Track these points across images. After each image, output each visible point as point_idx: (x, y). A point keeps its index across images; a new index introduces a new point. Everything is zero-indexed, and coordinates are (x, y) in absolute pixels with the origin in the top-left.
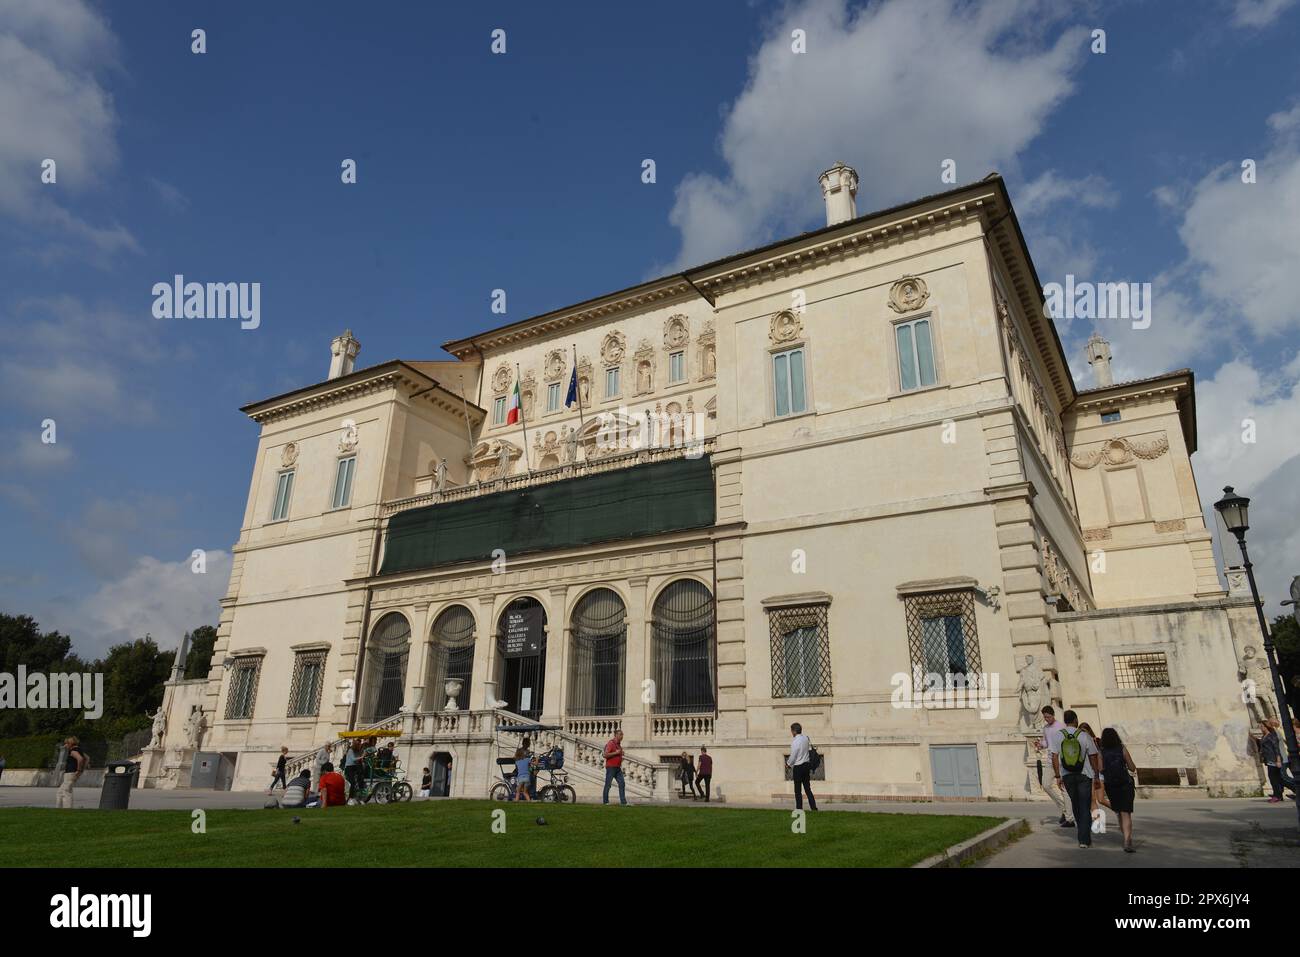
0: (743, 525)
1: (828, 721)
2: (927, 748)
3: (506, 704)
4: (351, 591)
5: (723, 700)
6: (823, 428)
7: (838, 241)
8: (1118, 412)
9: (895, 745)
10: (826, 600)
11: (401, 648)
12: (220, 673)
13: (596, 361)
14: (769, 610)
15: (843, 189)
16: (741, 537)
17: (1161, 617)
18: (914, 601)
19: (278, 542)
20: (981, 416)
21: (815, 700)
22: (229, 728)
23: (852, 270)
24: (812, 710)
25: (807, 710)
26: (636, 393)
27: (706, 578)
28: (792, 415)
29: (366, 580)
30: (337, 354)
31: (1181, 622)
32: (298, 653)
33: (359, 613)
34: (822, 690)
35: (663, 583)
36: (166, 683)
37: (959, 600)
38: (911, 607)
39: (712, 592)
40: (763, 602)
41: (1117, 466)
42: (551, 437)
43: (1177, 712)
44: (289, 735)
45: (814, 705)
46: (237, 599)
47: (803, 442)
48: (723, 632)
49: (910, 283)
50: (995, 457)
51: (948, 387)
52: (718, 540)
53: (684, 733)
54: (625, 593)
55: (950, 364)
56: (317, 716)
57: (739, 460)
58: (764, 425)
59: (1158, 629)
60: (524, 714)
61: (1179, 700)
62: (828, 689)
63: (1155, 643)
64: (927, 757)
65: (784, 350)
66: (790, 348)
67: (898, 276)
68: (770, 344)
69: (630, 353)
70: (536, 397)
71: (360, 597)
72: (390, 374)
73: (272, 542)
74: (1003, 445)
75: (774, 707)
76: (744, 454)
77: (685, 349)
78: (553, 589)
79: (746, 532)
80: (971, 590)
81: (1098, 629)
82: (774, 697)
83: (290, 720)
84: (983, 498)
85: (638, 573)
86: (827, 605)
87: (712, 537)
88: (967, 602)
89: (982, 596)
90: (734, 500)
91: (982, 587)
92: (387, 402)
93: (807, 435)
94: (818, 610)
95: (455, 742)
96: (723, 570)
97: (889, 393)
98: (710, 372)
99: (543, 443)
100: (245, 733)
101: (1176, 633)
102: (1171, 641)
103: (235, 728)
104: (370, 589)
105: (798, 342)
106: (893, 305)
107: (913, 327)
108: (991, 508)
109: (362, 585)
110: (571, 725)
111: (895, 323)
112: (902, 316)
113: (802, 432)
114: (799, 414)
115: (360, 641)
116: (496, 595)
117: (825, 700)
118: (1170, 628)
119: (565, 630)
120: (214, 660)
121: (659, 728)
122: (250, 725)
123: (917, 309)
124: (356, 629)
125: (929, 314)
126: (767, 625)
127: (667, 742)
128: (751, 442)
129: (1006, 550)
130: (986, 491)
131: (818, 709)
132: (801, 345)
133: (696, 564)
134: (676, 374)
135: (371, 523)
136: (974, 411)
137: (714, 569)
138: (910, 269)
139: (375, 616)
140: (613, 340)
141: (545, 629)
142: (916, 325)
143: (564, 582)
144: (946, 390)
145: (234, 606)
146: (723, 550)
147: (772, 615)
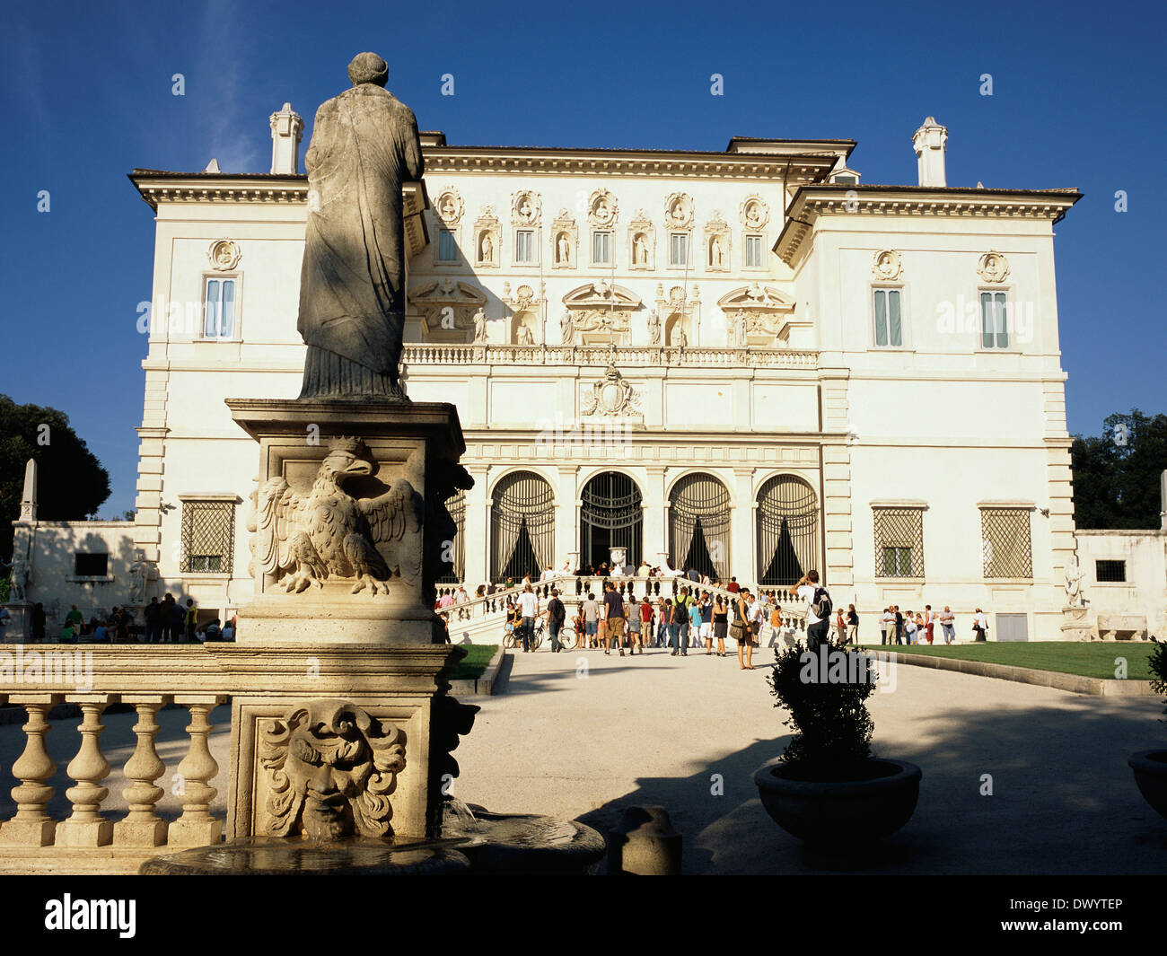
0: (853, 437)
1: (920, 595)
2: (995, 615)
5: (832, 576)
6: (922, 365)
7: (933, 200)
10: (922, 506)
12: (156, 518)
14: (875, 508)
16: (850, 446)
17: (1127, 538)
18: (989, 514)
19: (231, 366)
20: (1043, 382)
21: (910, 581)
22: (190, 582)
23: (948, 231)
24: (906, 587)
25: (902, 587)
27: (812, 477)
28: (892, 349)
34: (917, 573)
35: (768, 475)
36: (13, 522)
37: (1021, 516)
38: (987, 517)
39: (819, 489)
40: (870, 503)
42: (524, 293)
48: (831, 522)
49: (995, 257)
50: (1050, 416)
51: (1022, 354)
52: (826, 445)
54: (728, 480)
57: (847, 379)
58: (867, 351)
59: (1124, 545)
63: (1122, 555)
65: (885, 287)
66: (889, 287)
67: (984, 249)
68: (871, 278)
69: (623, 219)
73: (221, 366)
75: (877, 584)
76: (853, 374)
77: (688, 233)
78: (649, 468)
79: (855, 442)
80: (1030, 509)
82: (877, 576)
84: (1040, 443)
85: (744, 464)
86: (924, 510)
87: (820, 442)
88: (1025, 517)
90: (842, 413)
93: (906, 368)
94: (915, 513)
96: (829, 471)
97: (973, 347)
98: (717, 263)
101: (1135, 549)
105: (898, 283)
106: (980, 273)
107: (994, 296)
108: (1046, 452)
111: (980, 289)
112: (986, 284)
113: (901, 365)
114: (899, 348)
116: (578, 466)
117: (919, 580)
118: (1131, 546)
119: (663, 507)
122: (230, 580)
123: (1000, 282)
125: (1007, 289)
128: (857, 365)
129: (1051, 483)
130: (1046, 440)
131: (914, 586)
132: (901, 287)
133: (802, 463)
134: (678, 257)
136: (1040, 377)
137: (821, 469)
138: (994, 245)
141: (642, 504)
142: (996, 295)
143: (661, 463)
144: (1018, 356)
145: (163, 438)
146: (830, 454)
147: (876, 513)
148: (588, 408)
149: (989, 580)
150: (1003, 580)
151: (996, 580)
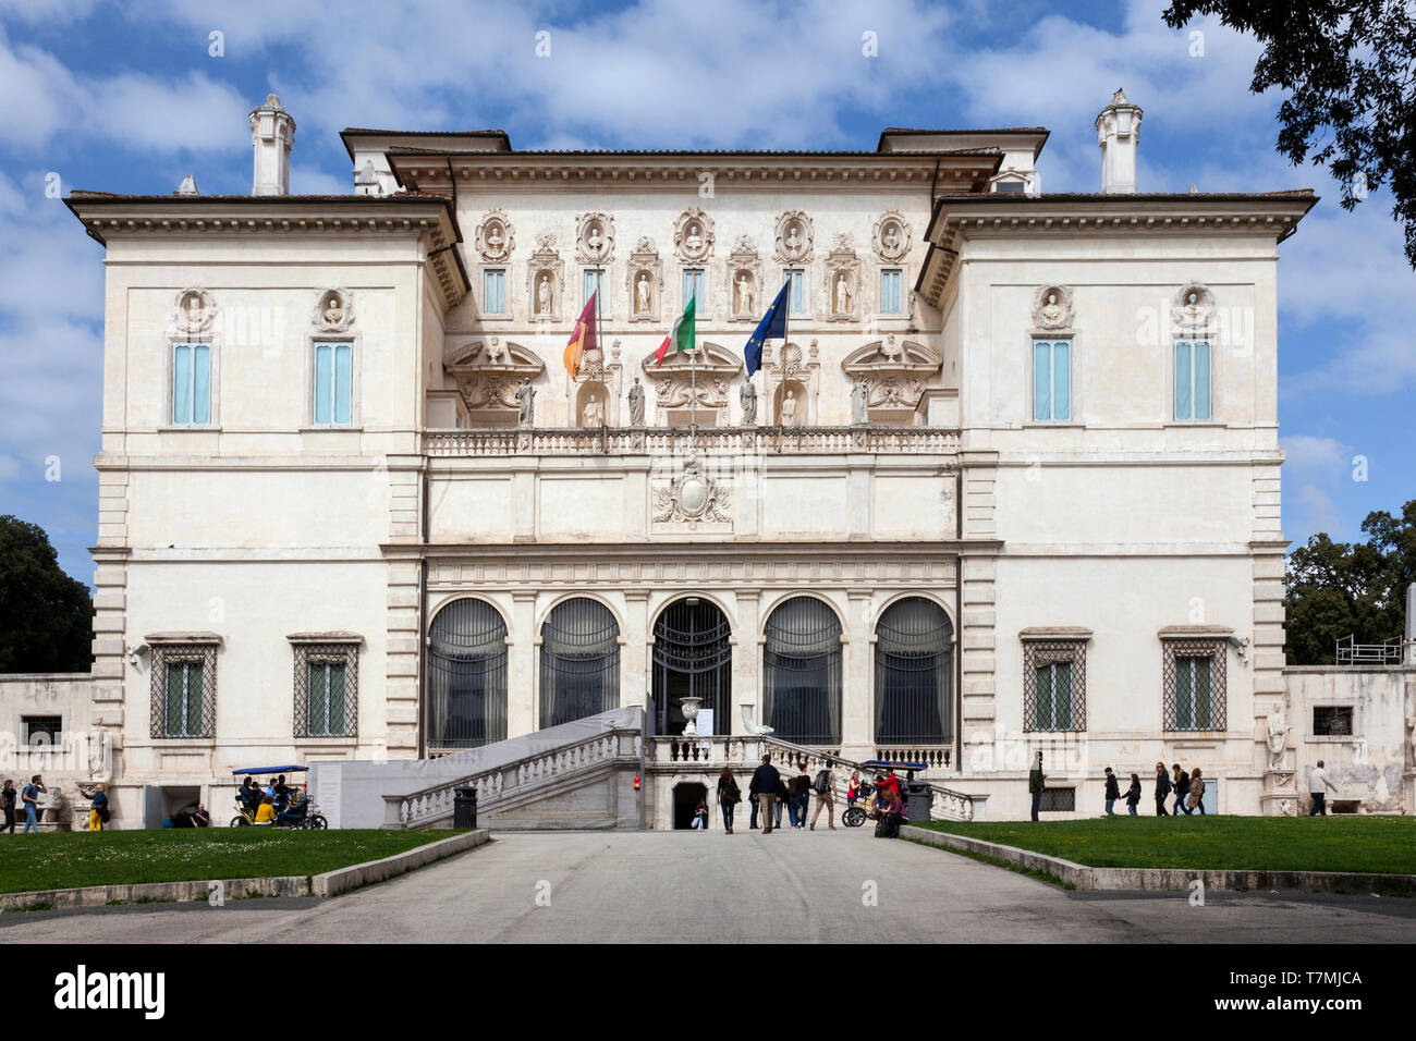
0: (1000, 544)
4: (392, 561)
5: (967, 732)
6: (1093, 446)
10: (1086, 637)
12: (120, 667)
14: (1024, 642)
15: (1131, 139)
16: (996, 558)
18: (1173, 646)
19: (207, 463)
20: (1253, 465)
21: (1067, 736)
22: (163, 751)
27: (947, 601)
28: (1054, 423)
29: (414, 548)
31: (1370, 682)
32: (295, 646)
33: (413, 595)
34: (1077, 726)
35: (891, 598)
37: (1214, 647)
38: (1169, 651)
39: (954, 616)
40: (1019, 633)
43: (1354, 756)
45: (1065, 741)
46: (126, 550)
47: (1070, 458)
48: (969, 660)
50: (1261, 511)
51: (1225, 427)
52: (966, 557)
54: (840, 606)
55: (1230, 402)
56: (354, 737)
57: (994, 466)
58: (1024, 428)
62: (1083, 726)
63: (1348, 698)
65: (1048, 337)
66: (1056, 336)
67: (1185, 281)
68: (1033, 328)
71: (411, 573)
73: (194, 463)
74: (1269, 499)
76: (1003, 459)
78: (739, 592)
79: (1002, 553)
80: (1227, 640)
81: (1306, 683)
82: (1025, 731)
83: (301, 741)
84: (1244, 550)
85: (860, 585)
86: (1087, 641)
87: (958, 553)
88: (1221, 650)
89: (1234, 646)
90: (986, 513)
91: (1236, 637)
92: (409, 263)
94: (1077, 647)
96: (969, 592)
97: (1163, 419)
98: (842, 310)
100: (206, 759)
103: (177, 751)
104: (425, 564)
105: (1066, 331)
108: (1251, 562)
109: (410, 556)
114: (1063, 423)
115: (419, 636)
116: (649, 590)
119: (757, 644)
121: (883, 760)
122: (213, 747)
124: (411, 618)
126: (1021, 657)
128: (1009, 446)
129: (1257, 604)
130: (1252, 545)
132: (1070, 337)
133: (933, 582)
135: (417, 462)
136: (1247, 459)
137: (958, 589)
139: (435, 602)
141: (731, 640)
142: (1197, 346)
143: (756, 584)
144: (1221, 430)
145: (124, 562)
146: (971, 569)
147: (1027, 647)
148: (663, 513)
149: (1169, 736)
150: (1188, 735)
151: (1179, 735)
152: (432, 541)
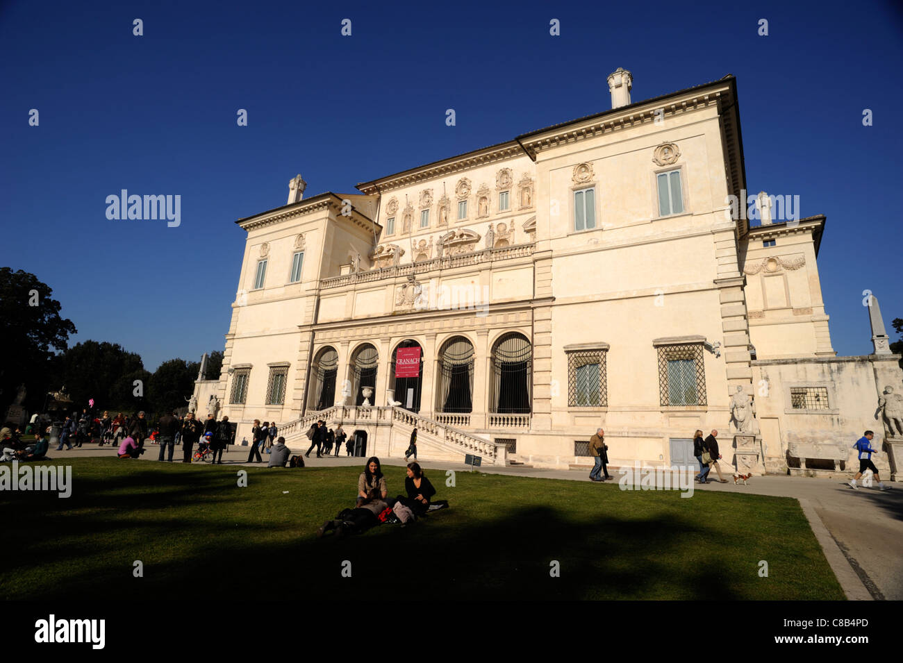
0: (554, 299)
1: (604, 421)
2: (668, 440)
3: (400, 404)
4: (302, 332)
5: (536, 407)
6: (607, 239)
7: (621, 118)
8: (774, 240)
9: (647, 437)
10: (606, 347)
11: (333, 368)
12: (226, 377)
13: (452, 196)
14: (568, 352)
15: (623, 85)
16: (551, 306)
17: (825, 365)
18: (664, 350)
19: (258, 302)
20: (713, 233)
21: (596, 409)
22: (231, 408)
23: (629, 138)
24: (593, 414)
25: (591, 414)
26: (477, 217)
27: (527, 332)
28: (587, 230)
29: (311, 325)
30: (293, 189)
31: (839, 369)
32: (271, 367)
33: (307, 345)
34: (601, 403)
35: (498, 334)
36: (195, 382)
37: (693, 349)
38: (662, 353)
39: (530, 341)
40: (564, 348)
41: (771, 274)
42: (422, 243)
43: (833, 425)
44: (267, 414)
45: (595, 412)
46: (235, 334)
47: (593, 248)
48: (537, 365)
49: (668, 147)
50: (722, 261)
51: (692, 214)
52: (535, 308)
53: (509, 425)
54: (474, 339)
55: (695, 199)
56: (283, 404)
57: (551, 258)
58: (568, 236)
59: (823, 372)
60: (408, 409)
61: (835, 417)
62: (605, 402)
63: (820, 382)
64: (668, 445)
65: (582, 188)
66: (586, 188)
67: (660, 142)
68: (572, 184)
69: (474, 192)
70: (414, 218)
71: (308, 336)
72: (325, 200)
73: (254, 302)
74: (727, 252)
75: (569, 412)
76: (554, 254)
77: (510, 190)
78: (428, 336)
79: (555, 303)
80: (702, 344)
81: (782, 372)
82: (569, 406)
83: (267, 406)
84: (712, 286)
85: (482, 327)
86: (607, 350)
87: (532, 306)
88: (698, 351)
89: (709, 348)
90: (547, 283)
91: (709, 342)
92: (323, 218)
93: (596, 243)
94: (600, 354)
95: (369, 424)
96: (538, 327)
97: (652, 217)
98: (526, 204)
99: (417, 247)
100: (241, 412)
101: (835, 375)
102: (832, 380)
103: (235, 409)
104: (313, 331)
105: (591, 183)
106: (656, 161)
107: (669, 176)
108: (717, 292)
109: (309, 329)
110: (438, 418)
111: (657, 172)
112: (662, 168)
113: (593, 241)
114: (591, 229)
115: (308, 362)
116: (391, 338)
117: (603, 409)
118: (831, 372)
119: (435, 360)
120: (223, 370)
121: (494, 422)
122: (244, 407)
123: (672, 163)
124: (306, 355)
125: (679, 167)
126: (566, 362)
127: (500, 430)
128: (558, 247)
129: (725, 319)
130: (715, 282)
131: (598, 414)
132: (594, 186)
133: (521, 323)
134: (504, 206)
135: (314, 292)
136: (709, 231)
137: (532, 326)
138: (668, 138)
139: (317, 348)
140: (463, 183)
141: (423, 359)
142: (671, 174)
143: (434, 331)
144: (690, 217)
145: (233, 339)
146: (539, 314)
147: (570, 355)
148: (398, 302)
149: (664, 408)
150: (678, 408)
151: (670, 408)
152: (318, 323)
